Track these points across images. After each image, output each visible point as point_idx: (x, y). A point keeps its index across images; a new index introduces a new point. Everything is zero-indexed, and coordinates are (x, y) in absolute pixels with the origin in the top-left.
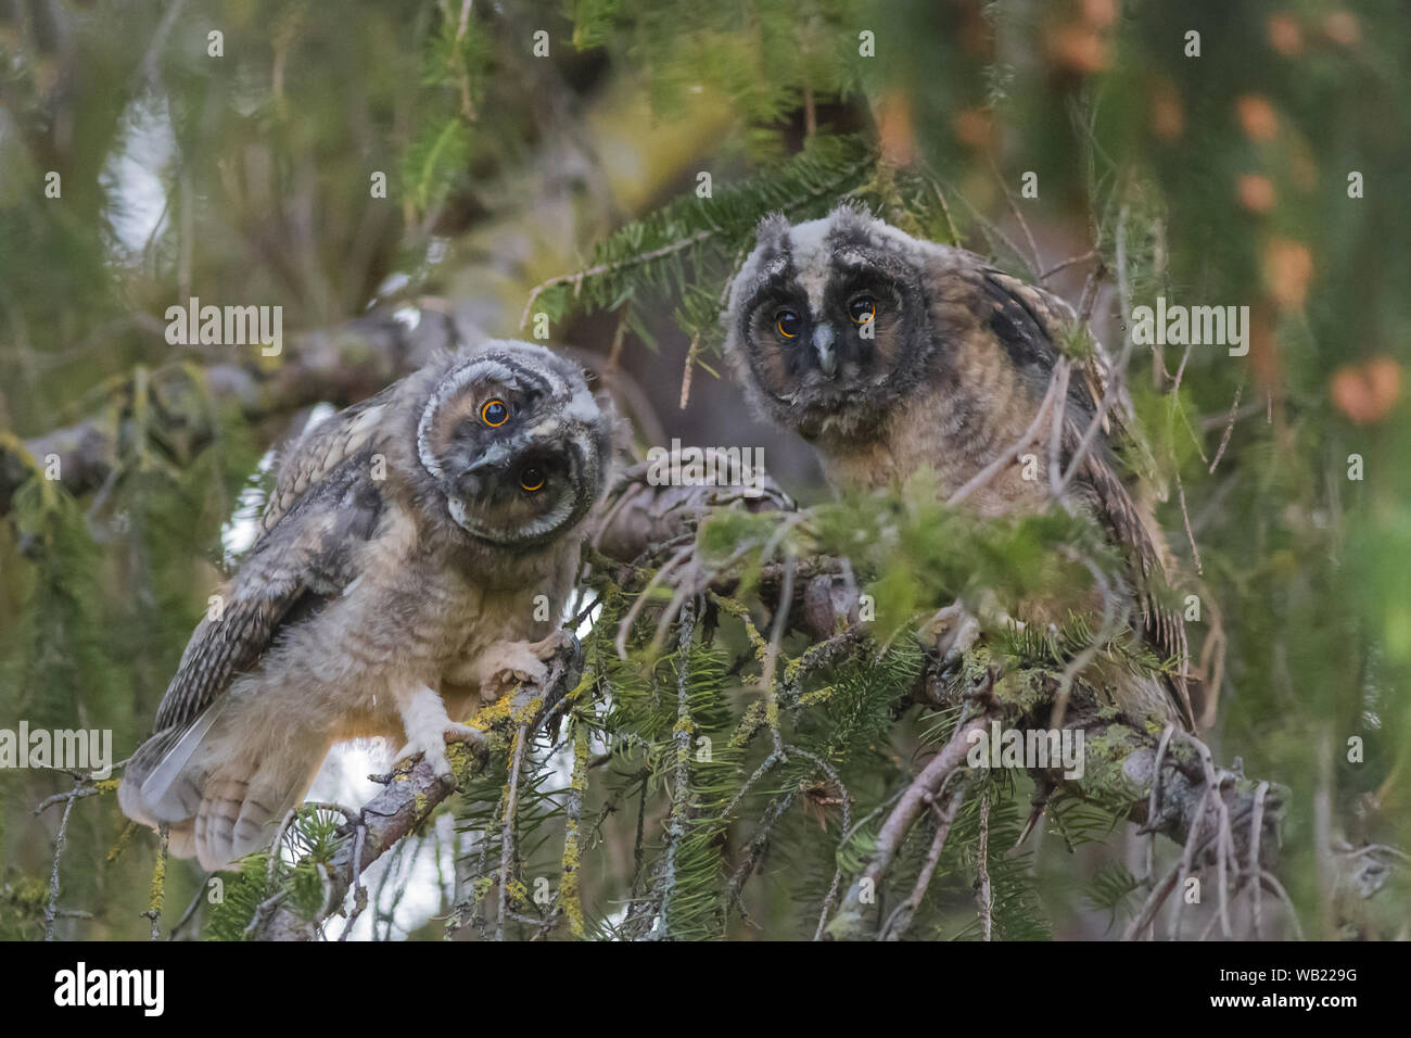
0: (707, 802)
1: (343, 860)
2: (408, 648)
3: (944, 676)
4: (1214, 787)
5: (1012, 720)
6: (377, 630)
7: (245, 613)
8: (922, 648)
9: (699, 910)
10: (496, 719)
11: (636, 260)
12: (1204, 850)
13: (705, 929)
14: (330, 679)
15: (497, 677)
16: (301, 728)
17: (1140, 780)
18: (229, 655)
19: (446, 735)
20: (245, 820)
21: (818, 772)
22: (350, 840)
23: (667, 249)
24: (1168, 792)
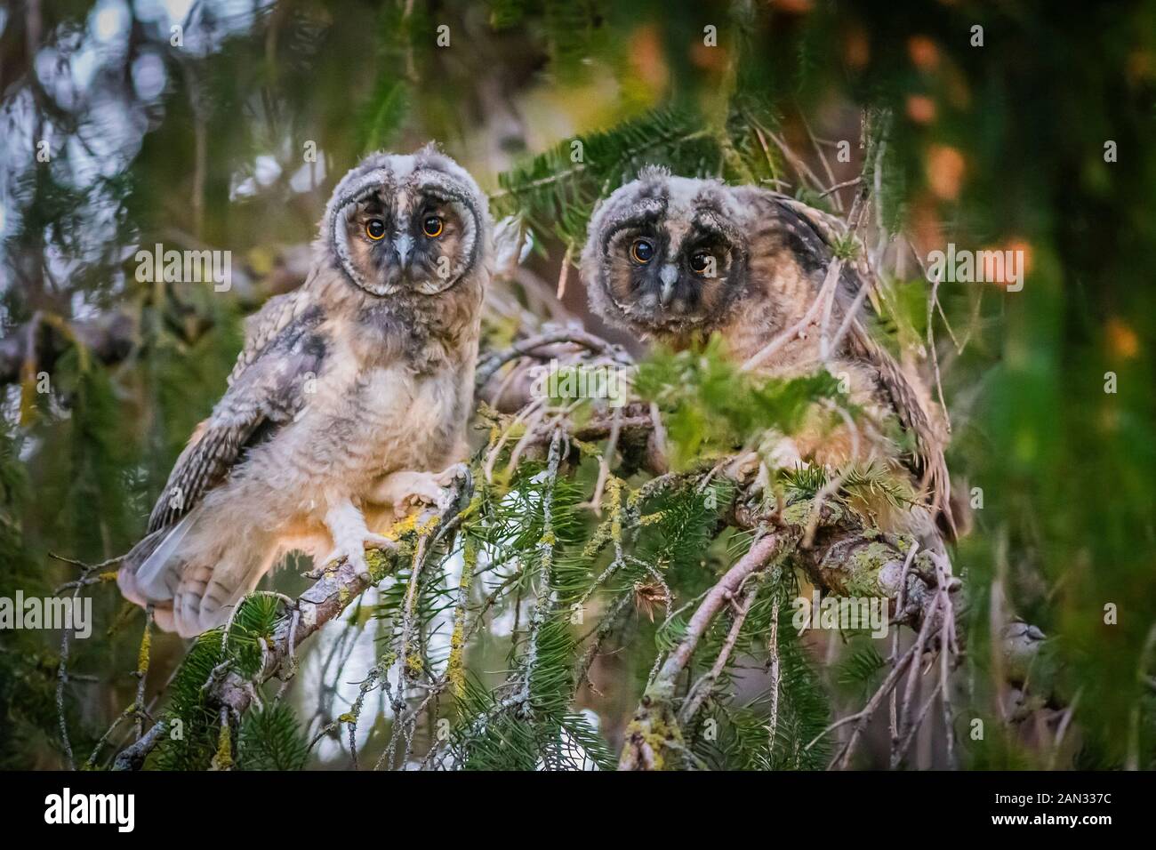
0: (564, 597)
1: (281, 636)
2: (342, 462)
3: (749, 504)
4: (944, 589)
5: (796, 537)
6: (318, 448)
7: (217, 438)
8: (733, 483)
9: (554, 679)
10: (405, 532)
11: (529, 186)
12: (934, 637)
13: (559, 694)
14: (281, 487)
15: (407, 500)
16: (256, 528)
17: (890, 583)
18: (206, 470)
19: (365, 542)
20: (210, 597)
21: (649, 576)
22: (288, 622)
23: (553, 178)
24: (911, 593)
